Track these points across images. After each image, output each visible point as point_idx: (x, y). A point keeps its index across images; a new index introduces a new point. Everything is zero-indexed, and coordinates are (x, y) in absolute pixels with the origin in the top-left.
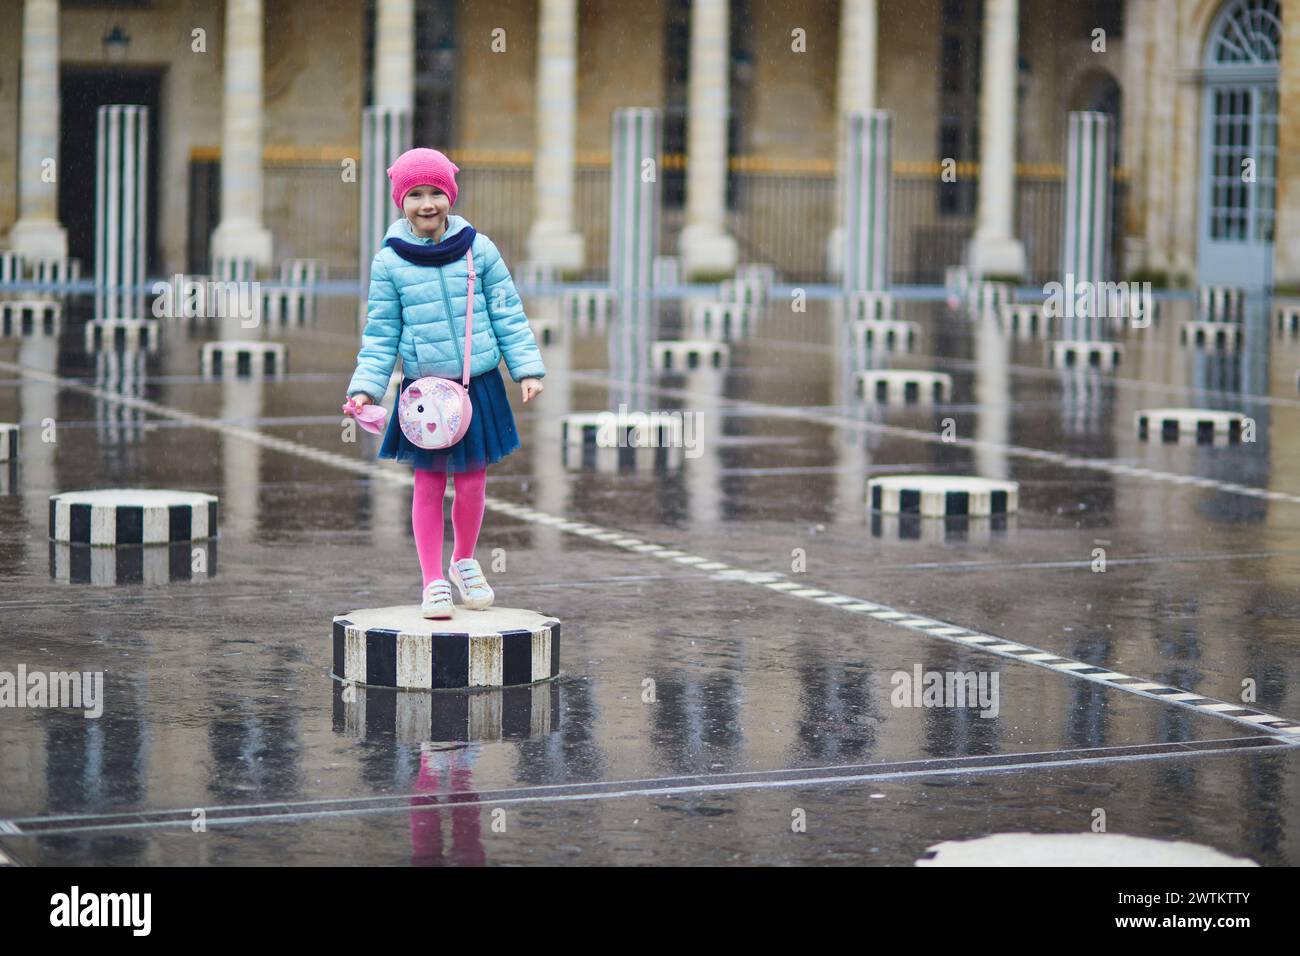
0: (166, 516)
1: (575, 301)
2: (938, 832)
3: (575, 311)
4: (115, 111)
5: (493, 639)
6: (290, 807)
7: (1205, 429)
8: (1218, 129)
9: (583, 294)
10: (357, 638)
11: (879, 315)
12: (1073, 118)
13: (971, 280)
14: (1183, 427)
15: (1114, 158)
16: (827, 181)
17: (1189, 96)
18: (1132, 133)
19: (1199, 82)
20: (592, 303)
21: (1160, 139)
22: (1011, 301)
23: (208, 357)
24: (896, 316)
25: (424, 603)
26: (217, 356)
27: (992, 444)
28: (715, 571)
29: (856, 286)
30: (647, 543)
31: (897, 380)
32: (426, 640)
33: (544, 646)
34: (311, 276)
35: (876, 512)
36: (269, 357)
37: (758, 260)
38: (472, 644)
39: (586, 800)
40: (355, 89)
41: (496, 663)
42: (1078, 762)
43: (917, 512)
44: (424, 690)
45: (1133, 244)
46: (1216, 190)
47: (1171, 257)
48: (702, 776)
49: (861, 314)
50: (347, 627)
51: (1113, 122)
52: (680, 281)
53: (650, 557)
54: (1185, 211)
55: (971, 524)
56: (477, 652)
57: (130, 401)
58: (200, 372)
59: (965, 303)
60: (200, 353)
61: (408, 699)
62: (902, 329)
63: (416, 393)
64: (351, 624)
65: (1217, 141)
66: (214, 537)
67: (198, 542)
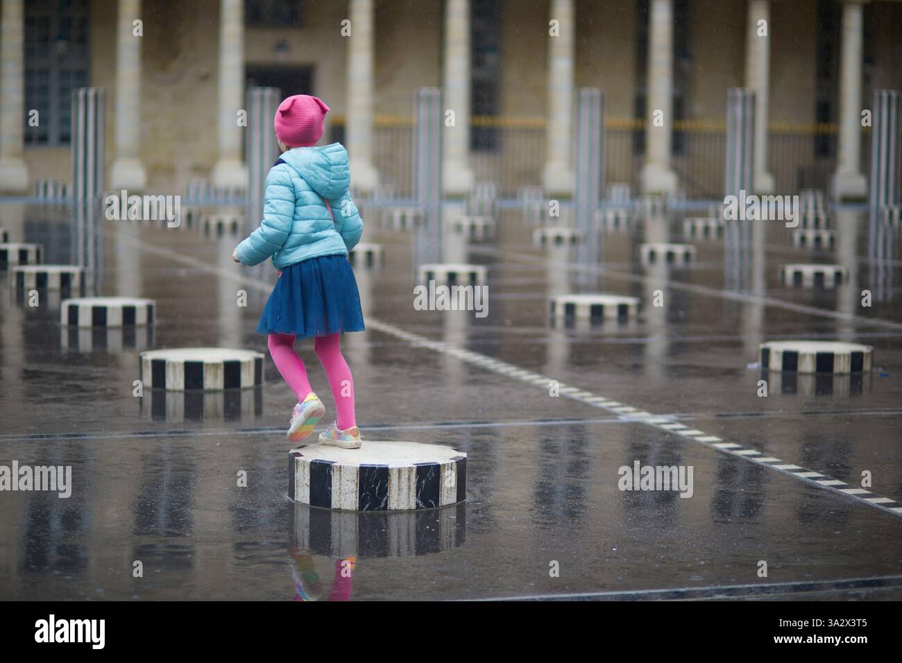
31: (810, 271)
32: (181, 364)
35: (765, 367)
43: (795, 369)
55: (835, 381)
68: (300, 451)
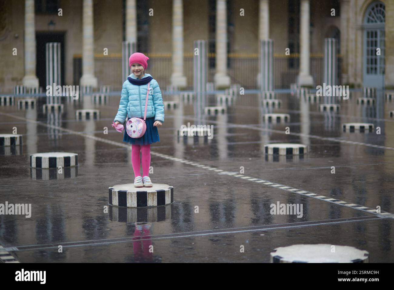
0: (63, 160)
1: (183, 96)
2: (279, 245)
3: (183, 99)
4: (51, 44)
5: (154, 192)
6: (95, 241)
7: (362, 128)
8: (368, 42)
9: (186, 94)
10: (116, 193)
11: (271, 98)
12: (326, 40)
13: (297, 87)
14: (356, 128)
15: (338, 51)
16: (256, 60)
17: (359, 33)
18: (343, 44)
19: (362, 29)
20: (188, 96)
21: (352, 45)
22: (309, 93)
23: (77, 114)
24: (275, 98)
25: (135, 182)
26: (80, 114)
27: (305, 135)
28: (219, 172)
29: (264, 90)
30: (200, 165)
31: (274, 116)
32: (135, 193)
33: (169, 194)
34: (108, 90)
35: (266, 154)
36: (95, 114)
37: (237, 83)
38: (148, 194)
39: (179, 238)
40: (120, 37)
41: (155, 199)
42: (320, 224)
43: (278, 154)
44: (135, 208)
45: (344, 76)
46: (368, 60)
47: (356, 80)
48: (213, 230)
49: (266, 98)
50: (112, 190)
51: (337, 41)
52: (214, 89)
53: (201, 168)
54: (359, 66)
55: (294, 157)
56: (150, 196)
57: (57, 128)
58: (75, 118)
59: (296, 94)
60: (75, 113)
61: (130, 210)
62: (276, 102)
63: (130, 122)
64: (114, 189)
65: (368, 46)
66: (77, 165)
67: (73, 167)
68: (112, 187)
